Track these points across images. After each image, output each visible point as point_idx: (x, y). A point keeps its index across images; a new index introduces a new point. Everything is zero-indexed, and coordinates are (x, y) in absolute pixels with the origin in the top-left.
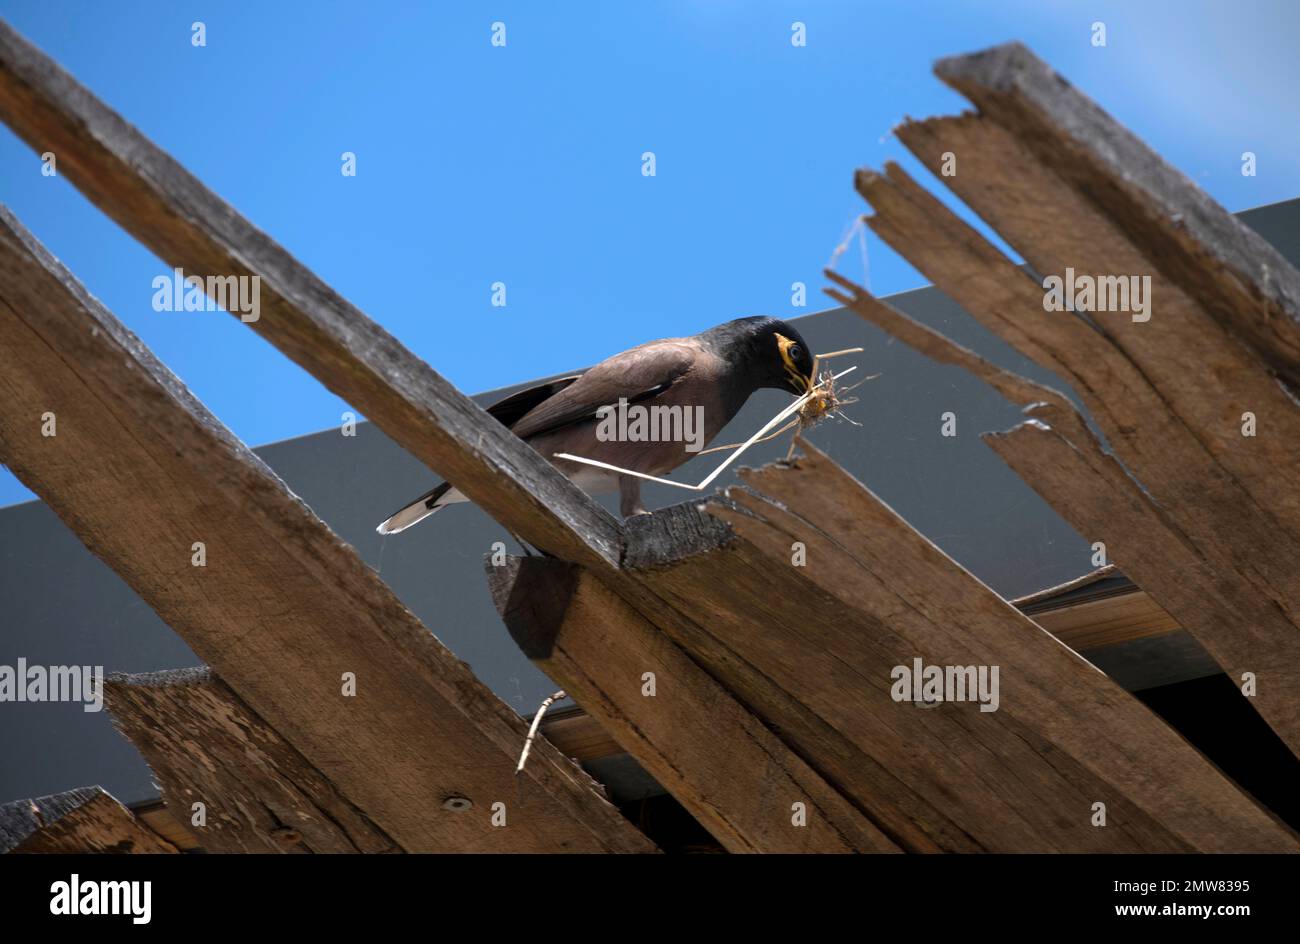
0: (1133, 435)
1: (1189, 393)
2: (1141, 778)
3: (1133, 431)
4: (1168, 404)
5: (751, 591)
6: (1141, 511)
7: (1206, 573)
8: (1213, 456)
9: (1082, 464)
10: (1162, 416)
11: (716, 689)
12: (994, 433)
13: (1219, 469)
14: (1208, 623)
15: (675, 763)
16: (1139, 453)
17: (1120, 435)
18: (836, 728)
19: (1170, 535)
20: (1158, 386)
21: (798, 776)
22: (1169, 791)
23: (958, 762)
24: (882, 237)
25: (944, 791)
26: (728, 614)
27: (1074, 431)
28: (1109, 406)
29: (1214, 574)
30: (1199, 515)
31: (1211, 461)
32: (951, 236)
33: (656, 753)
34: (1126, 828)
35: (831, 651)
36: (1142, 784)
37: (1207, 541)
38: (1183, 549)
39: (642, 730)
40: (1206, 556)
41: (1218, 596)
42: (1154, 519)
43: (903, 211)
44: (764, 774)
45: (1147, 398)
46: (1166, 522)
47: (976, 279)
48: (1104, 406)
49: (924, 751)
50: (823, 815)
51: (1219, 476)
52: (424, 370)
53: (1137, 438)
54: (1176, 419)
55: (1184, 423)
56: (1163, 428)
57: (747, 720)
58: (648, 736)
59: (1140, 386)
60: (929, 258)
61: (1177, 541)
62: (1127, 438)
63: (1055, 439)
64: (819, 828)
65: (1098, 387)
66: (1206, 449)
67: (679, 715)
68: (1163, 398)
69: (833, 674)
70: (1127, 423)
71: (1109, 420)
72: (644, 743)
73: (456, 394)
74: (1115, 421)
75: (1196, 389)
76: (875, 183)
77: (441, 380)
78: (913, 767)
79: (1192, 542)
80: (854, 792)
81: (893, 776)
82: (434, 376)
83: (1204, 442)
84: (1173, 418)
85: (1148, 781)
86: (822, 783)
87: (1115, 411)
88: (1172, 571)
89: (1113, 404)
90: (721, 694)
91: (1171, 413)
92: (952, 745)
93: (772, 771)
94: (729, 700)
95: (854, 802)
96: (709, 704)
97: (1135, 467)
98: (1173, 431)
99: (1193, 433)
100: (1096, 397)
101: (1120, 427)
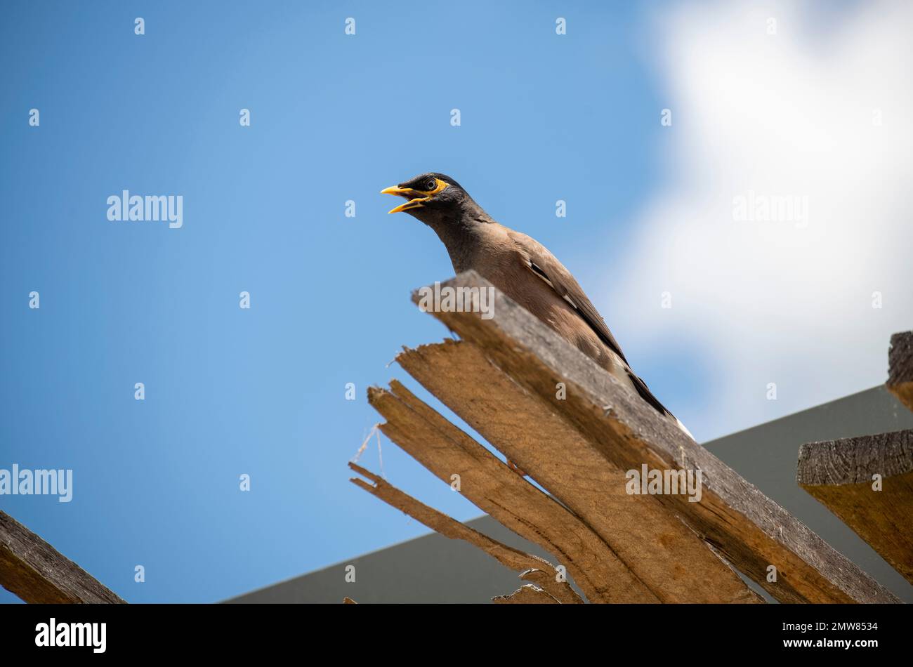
0: (607, 594)
1: (644, 558)
3: (606, 591)
4: (630, 568)
10: (626, 578)
12: (502, 596)
17: (597, 595)
20: (621, 554)
24: (394, 440)
27: (560, 591)
28: (585, 571)
32: (447, 438)
43: (408, 419)
45: (614, 564)
47: (471, 472)
48: (581, 571)
52: (74, 568)
53: (610, 596)
54: (638, 579)
55: (644, 583)
56: (628, 588)
59: (606, 555)
60: (432, 456)
62: (603, 597)
63: (547, 599)
65: (575, 556)
68: (625, 564)
70: (601, 584)
71: (587, 583)
73: (99, 586)
74: (591, 584)
75: (649, 556)
76: (384, 397)
77: (89, 577)
82: (83, 573)
84: (635, 579)
87: (590, 574)
89: (588, 569)
91: (632, 574)
98: (636, 589)
99: (652, 591)
100: (574, 565)
101: (596, 588)
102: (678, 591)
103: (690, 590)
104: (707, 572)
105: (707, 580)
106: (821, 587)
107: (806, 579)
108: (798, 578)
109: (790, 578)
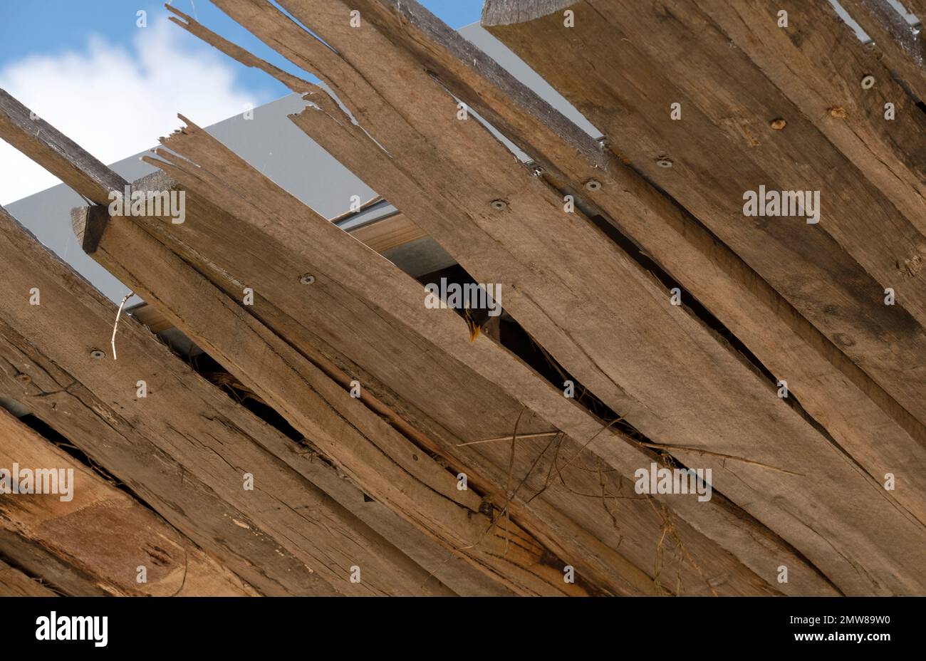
0: (366, 113)
1: (389, 87)
2: (423, 321)
3: (366, 110)
4: (380, 95)
5: (196, 215)
6: (383, 160)
7: (426, 197)
8: (411, 125)
9: (343, 131)
10: (378, 101)
11: (201, 278)
12: (293, 113)
13: (416, 133)
14: (436, 229)
15: (178, 314)
16: (372, 124)
17: (359, 113)
18: (268, 299)
19: (401, 174)
20: (372, 84)
21: (255, 328)
22: (439, 329)
23: (334, 317)
25: (332, 335)
26: (190, 230)
27: (333, 110)
28: (349, 96)
29: (430, 197)
30: (414, 162)
31: (411, 128)
33: (166, 308)
34: (428, 352)
35: (249, 251)
36: (424, 325)
37: (422, 177)
38: (410, 182)
39: (157, 295)
40: (424, 187)
41: (437, 211)
42: (391, 165)
44: (234, 324)
45: (369, 91)
46: (397, 166)
48: (346, 95)
49: (314, 311)
50: (272, 349)
51: (417, 138)
53: (368, 115)
54: (387, 103)
55: (391, 105)
56: (381, 109)
57: (221, 296)
58: (161, 299)
59: (362, 83)
61: (406, 178)
62: (364, 115)
63: (324, 116)
64: (270, 356)
65: (340, 84)
66: (407, 121)
67: (179, 290)
68: (377, 91)
69: (254, 265)
70: (361, 105)
71: (351, 104)
72: (159, 302)
74: (355, 105)
75: (392, 85)
78: (313, 321)
79: (414, 179)
80: (289, 339)
81: (305, 328)
83: (405, 117)
84: (384, 102)
85: (426, 323)
86: (270, 332)
87: (353, 98)
88: (409, 197)
89: (351, 95)
90: (205, 281)
91: (382, 98)
92: (327, 306)
93: (239, 324)
94: (210, 284)
95: (290, 344)
96: (197, 286)
97: (372, 133)
98: (386, 110)
99: (398, 112)
100: (340, 90)
101: (358, 108)
102: (415, 111)
103: (423, 111)
104: (434, 97)
105: (434, 102)
106: (507, 104)
107: (495, 98)
108: (489, 96)
109: (484, 97)
